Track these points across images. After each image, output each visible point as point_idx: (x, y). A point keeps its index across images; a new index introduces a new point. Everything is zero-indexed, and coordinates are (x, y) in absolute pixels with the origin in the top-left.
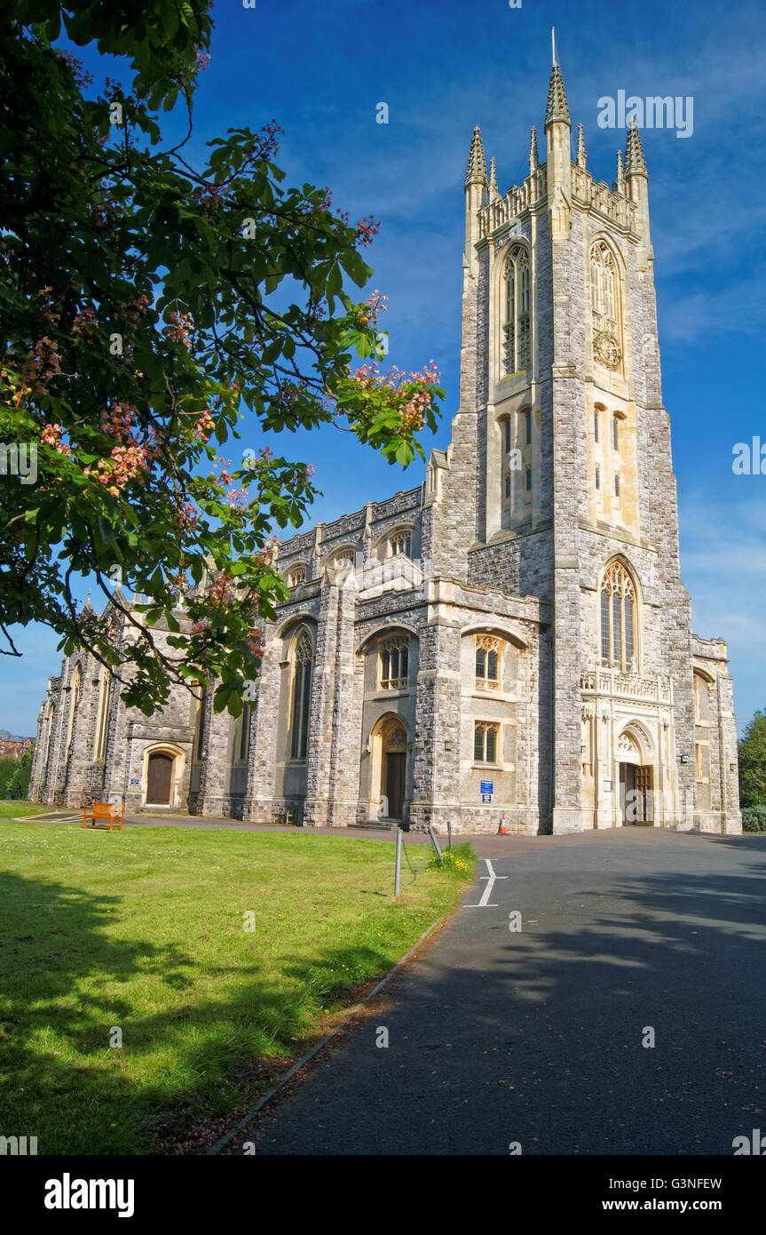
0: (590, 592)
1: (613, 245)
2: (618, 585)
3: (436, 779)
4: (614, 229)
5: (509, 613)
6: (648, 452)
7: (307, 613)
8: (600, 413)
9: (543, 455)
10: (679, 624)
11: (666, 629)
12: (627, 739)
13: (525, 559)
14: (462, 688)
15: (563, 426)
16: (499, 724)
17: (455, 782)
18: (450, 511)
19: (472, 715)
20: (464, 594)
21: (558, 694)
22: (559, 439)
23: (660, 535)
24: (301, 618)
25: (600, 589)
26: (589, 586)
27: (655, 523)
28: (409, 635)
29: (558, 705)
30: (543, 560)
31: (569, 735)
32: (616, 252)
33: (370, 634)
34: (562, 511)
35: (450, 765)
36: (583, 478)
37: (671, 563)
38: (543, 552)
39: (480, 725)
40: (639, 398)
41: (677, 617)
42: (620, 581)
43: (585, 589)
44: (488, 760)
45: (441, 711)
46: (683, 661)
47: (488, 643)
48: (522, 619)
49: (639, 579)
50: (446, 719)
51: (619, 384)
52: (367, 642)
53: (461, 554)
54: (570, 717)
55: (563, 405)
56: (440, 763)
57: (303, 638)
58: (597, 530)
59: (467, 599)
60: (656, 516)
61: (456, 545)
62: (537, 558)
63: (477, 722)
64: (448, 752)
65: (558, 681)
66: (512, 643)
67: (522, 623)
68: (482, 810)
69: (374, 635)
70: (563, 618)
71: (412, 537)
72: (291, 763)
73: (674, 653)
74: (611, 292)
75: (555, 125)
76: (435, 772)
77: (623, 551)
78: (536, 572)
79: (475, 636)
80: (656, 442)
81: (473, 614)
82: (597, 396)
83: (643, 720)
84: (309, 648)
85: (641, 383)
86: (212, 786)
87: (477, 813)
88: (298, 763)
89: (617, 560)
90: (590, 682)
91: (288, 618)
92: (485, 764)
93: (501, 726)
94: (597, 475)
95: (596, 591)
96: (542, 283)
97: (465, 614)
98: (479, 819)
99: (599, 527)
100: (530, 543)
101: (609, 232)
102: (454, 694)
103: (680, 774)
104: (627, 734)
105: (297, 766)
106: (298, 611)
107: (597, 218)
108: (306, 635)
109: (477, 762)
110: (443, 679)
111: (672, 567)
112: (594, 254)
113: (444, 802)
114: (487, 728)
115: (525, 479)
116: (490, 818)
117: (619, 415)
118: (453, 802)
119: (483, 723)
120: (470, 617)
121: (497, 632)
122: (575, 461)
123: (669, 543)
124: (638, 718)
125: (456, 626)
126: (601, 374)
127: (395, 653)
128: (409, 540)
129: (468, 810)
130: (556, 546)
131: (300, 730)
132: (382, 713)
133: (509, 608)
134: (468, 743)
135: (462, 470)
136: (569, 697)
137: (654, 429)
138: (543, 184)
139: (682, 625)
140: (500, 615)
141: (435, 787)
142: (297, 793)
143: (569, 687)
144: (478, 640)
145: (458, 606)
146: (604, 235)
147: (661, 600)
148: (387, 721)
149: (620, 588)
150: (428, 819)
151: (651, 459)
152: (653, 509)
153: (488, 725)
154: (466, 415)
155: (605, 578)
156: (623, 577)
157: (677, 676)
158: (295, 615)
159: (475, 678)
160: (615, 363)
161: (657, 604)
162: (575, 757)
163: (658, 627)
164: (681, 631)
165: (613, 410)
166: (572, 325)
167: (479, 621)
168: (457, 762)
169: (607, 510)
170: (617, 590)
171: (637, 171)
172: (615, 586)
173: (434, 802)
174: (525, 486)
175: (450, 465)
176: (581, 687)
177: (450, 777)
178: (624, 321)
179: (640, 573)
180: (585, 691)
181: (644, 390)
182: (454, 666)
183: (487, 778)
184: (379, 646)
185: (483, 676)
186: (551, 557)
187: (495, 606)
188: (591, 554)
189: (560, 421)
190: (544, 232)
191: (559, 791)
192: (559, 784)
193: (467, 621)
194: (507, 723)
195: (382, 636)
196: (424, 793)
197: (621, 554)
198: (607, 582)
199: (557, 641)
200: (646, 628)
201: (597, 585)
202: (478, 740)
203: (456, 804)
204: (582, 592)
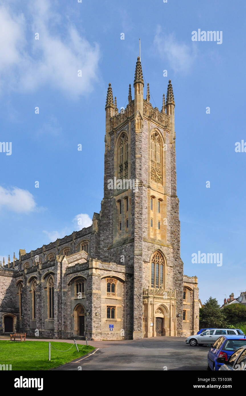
0: (148, 263)
1: (160, 134)
2: (158, 260)
3: (93, 324)
4: (161, 127)
5: (119, 271)
6: (171, 213)
7: (51, 271)
8: (153, 199)
9: (132, 215)
10: (179, 272)
11: (175, 274)
12: (160, 310)
13: (126, 252)
14: (102, 296)
15: (138, 205)
16: (115, 307)
17: (100, 325)
18: (101, 235)
19: (106, 304)
20: (102, 265)
21: (135, 297)
22: (137, 209)
23: (174, 242)
24: (49, 273)
25: (151, 262)
26: (147, 261)
27: (173, 238)
28: (84, 279)
29: (135, 300)
30: (131, 252)
31: (138, 309)
32: (161, 136)
33: (72, 278)
34: (137, 236)
35: (98, 320)
36: (146, 223)
37: (177, 252)
38: (131, 250)
39: (109, 308)
40: (168, 193)
41: (179, 270)
42: (159, 259)
43: (145, 262)
44: (112, 318)
45: (94, 303)
46: (180, 284)
47: (111, 281)
48: (123, 273)
49: (165, 258)
50: (95, 306)
51: (160, 188)
52: (71, 281)
53: (105, 250)
54: (139, 304)
55: (138, 197)
56: (94, 319)
57: (51, 280)
58: (150, 241)
59: (103, 266)
60: (172, 236)
61: (103, 247)
62: (130, 252)
63: (107, 306)
64: (97, 316)
65: (135, 293)
66: (120, 281)
67: (123, 274)
68: (110, 333)
69: (73, 279)
70: (137, 272)
71: (88, 244)
72: (50, 319)
73: (177, 282)
74: (159, 152)
75: (137, 84)
76: (93, 322)
77: (160, 248)
78: (129, 257)
79: (106, 279)
80: (174, 209)
81: (105, 272)
82: (152, 193)
83: (165, 304)
84: (53, 283)
85: (169, 187)
86: (26, 326)
87: (108, 334)
88: (52, 319)
89: (158, 252)
90: (147, 292)
91: (46, 273)
92: (111, 319)
93: (116, 307)
94: (152, 222)
95: (149, 262)
96: (132, 149)
97: (102, 272)
98: (109, 336)
99: (151, 240)
100: (127, 246)
101: (158, 128)
102: (99, 298)
103: (178, 320)
104: (160, 309)
105: (51, 320)
106: (48, 270)
107: (154, 122)
108: (51, 278)
109: (108, 318)
110: (94, 293)
111: (177, 253)
112: (152, 138)
113: (96, 331)
114: (111, 308)
115: (126, 224)
116: (112, 335)
117: (160, 200)
118: (99, 331)
119: (110, 306)
120: (104, 273)
121: (114, 277)
122: (142, 217)
123: (177, 245)
124: (163, 303)
125: (99, 276)
126: (154, 185)
127: (80, 285)
128: (87, 245)
129: (105, 333)
130: (135, 248)
131: (52, 309)
132: (77, 304)
133: (118, 269)
134: (104, 313)
135: (105, 220)
136: (138, 298)
137: (173, 204)
138: (133, 109)
139: (180, 273)
140: (115, 272)
141: (93, 327)
142: (52, 329)
143: (138, 295)
144: (108, 280)
145: (99, 269)
146: (156, 130)
147: (174, 265)
148: (78, 306)
149: (158, 261)
150: (91, 336)
151: (172, 215)
152: (172, 233)
153: (112, 307)
154: (106, 200)
155: (153, 258)
156: (160, 257)
157: (178, 289)
158: (48, 272)
159: (107, 292)
160: (160, 180)
161: (172, 266)
162: (140, 316)
163: (172, 274)
164: (180, 275)
165: (158, 198)
166: (142, 166)
167: (107, 274)
168: (100, 319)
169: (155, 234)
170: (158, 262)
171: (170, 103)
172: (157, 261)
173: (93, 331)
174: (126, 226)
175: (100, 219)
176: (143, 294)
177: (98, 324)
178: (163, 163)
179: (166, 256)
180: (145, 295)
181: (170, 190)
182: (99, 289)
183: (112, 323)
184: (75, 282)
185: (110, 292)
186: (133, 252)
187: (113, 269)
188: (148, 250)
189: (137, 203)
190: (133, 129)
191: (135, 327)
192: (135, 325)
193: (103, 274)
194: (118, 306)
195: (76, 279)
196: (89, 329)
197: (159, 250)
198: (154, 259)
199: (135, 280)
200: (168, 274)
201: (150, 260)
202: (108, 312)
203: (100, 331)
204: (145, 263)
